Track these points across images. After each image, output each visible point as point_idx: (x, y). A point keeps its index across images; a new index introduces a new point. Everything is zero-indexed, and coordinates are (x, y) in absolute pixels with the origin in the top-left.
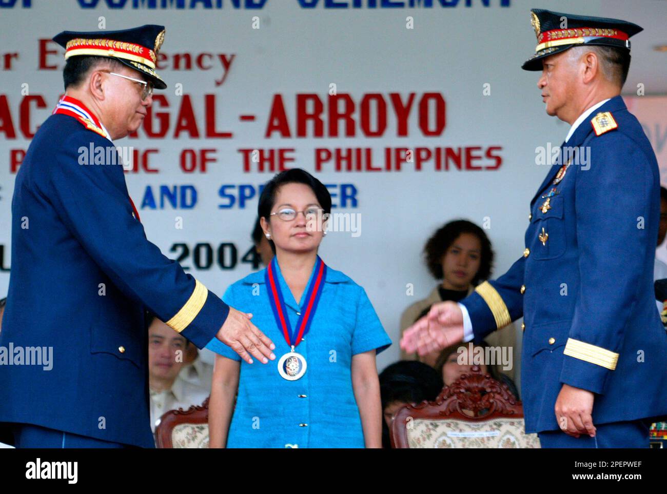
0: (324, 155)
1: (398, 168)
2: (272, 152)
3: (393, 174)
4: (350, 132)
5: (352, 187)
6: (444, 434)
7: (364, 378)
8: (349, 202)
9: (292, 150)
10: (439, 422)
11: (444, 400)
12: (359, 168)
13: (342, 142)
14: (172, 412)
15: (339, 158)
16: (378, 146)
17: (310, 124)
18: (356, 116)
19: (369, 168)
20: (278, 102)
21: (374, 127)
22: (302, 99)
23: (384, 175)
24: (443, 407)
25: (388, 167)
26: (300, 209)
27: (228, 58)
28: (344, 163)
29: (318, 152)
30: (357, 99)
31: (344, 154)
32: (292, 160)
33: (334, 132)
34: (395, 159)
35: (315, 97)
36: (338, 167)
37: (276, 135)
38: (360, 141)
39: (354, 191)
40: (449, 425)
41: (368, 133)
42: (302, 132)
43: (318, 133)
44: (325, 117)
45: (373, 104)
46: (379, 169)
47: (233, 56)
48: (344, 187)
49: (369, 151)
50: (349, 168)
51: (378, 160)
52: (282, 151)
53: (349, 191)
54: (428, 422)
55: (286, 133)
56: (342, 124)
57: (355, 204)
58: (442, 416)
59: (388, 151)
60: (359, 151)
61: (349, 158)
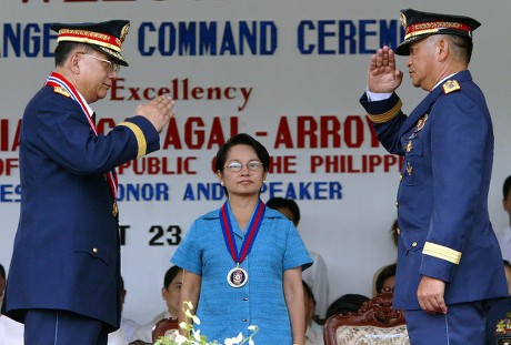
0: (317, 161)
1: (372, 170)
2: (279, 158)
3: (368, 174)
4: (337, 144)
5: (338, 183)
6: (363, 336)
7: (292, 288)
8: (336, 195)
9: (294, 157)
10: (359, 328)
11: (363, 312)
12: (343, 171)
13: (331, 151)
14: (164, 320)
15: (328, 164)
16: (357, 154)
17: (307, 139)
18: (341, 132)
19: (351, 170)
20: (284, 122)
21: (354, 141)
22: (301, 120)
23: (361, 175)
24: (363, 317)
25: (364, 170)
26: (244, 164)
27: (248, 90)
28: (332, 167)
29: (313, 158)
30: (342, 120)
31: (332, 160)
32: (294, 164)
33: (324, 144)
34: (370, 164)
35: (311, 119)
36: (328, 170)
37: (282, 146)
38: (344, 151)
39: (340, 187)
40: (367, 330)
41: (350, 145)
42: (301, 144)
43: (313, 145)
44: (318, 133)
45: (354, 123)
46: (358, 171)
47: (251, 89)
48: (332, 184)
49: (350, 158)
50: (336, 171)
51: (357, 165)
52: (286, 158)
53: (336, 187)
54: (352, 327)
55: (289, 145)
56: (330, 138)
57: (340, 197)
58: (362, 323)
59: (364, 158)
60: (343, 158)
61: (335, 163)
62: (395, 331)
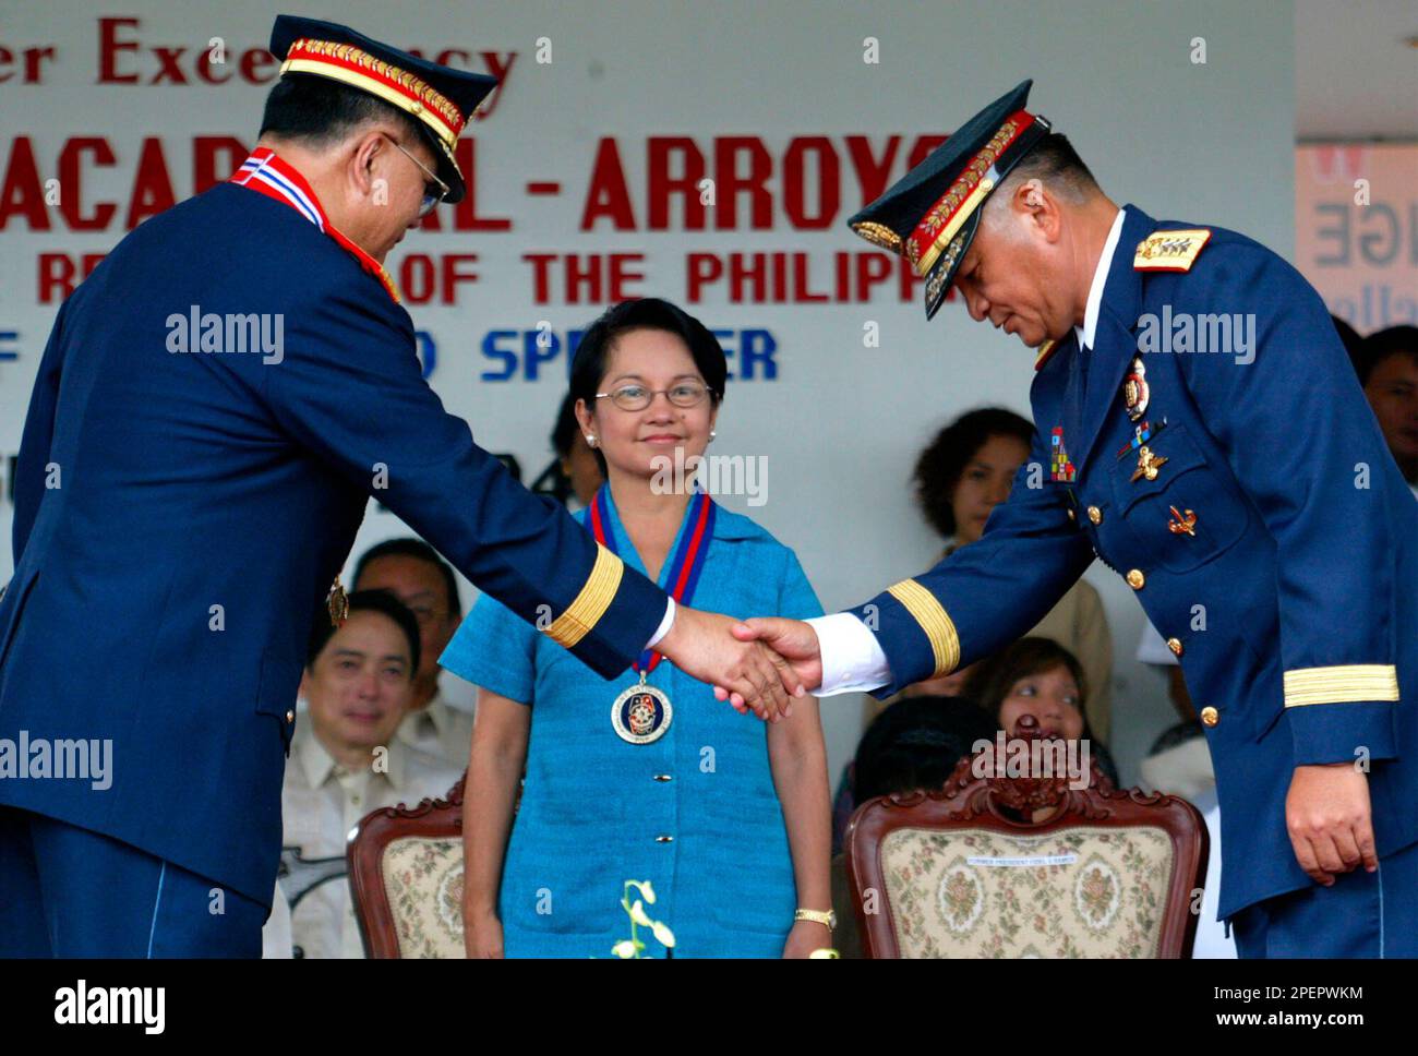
0: (705, 268)
1: (864, 296)
2: (595, 260)
3: (853, 308)
4: (762, 220)
5: (765, 334)
6: (961, 860)
8: (759, 367)
9: (637, 257)
10: (949, 835)
11: (960, 788)
12: (780, 296)
13: (745, 241)
15: (738, 275)
16: (822, 249)
17: (677, 202)
18: (775, 185)
19: (802, 295)
20: (608, 154)
21: (812, 209)
22: (659, 149)
23: (833, 308)
24: (958, 803)
25: (843, 295)
26: (659, 387)
27: (503, 59)
28: (748, 286)
29: (694, 260)
30: (777, 149)
31: (748, 265)
32: (638, 277)
33: (726, 220)
34: (855, 280)
35: (687, 144)
36: (736, 295)
37: (605, 224)
38: (782, 238)
39: (771, 344)
40: (970, 842)
41: (800, 222)
42: (658, 220)
43: (694, 219)
44: (708, 188)
45: (811, 159)
46: (822, 299)
47: (512, 56)
48: (748, 336)
49: (801, 259)
50: (759, 296)
51: (822, 279)
52: (616, 260)
53: (759, 345)
54: (925, 834)
55: (625, 222)
56: (744, 202)
57: (771, 372)
58: (957, 821)
59: (842, 259)
60: (780, 258)
61: (758, 274)
62: (1051, 846)
